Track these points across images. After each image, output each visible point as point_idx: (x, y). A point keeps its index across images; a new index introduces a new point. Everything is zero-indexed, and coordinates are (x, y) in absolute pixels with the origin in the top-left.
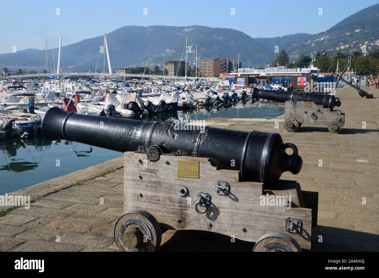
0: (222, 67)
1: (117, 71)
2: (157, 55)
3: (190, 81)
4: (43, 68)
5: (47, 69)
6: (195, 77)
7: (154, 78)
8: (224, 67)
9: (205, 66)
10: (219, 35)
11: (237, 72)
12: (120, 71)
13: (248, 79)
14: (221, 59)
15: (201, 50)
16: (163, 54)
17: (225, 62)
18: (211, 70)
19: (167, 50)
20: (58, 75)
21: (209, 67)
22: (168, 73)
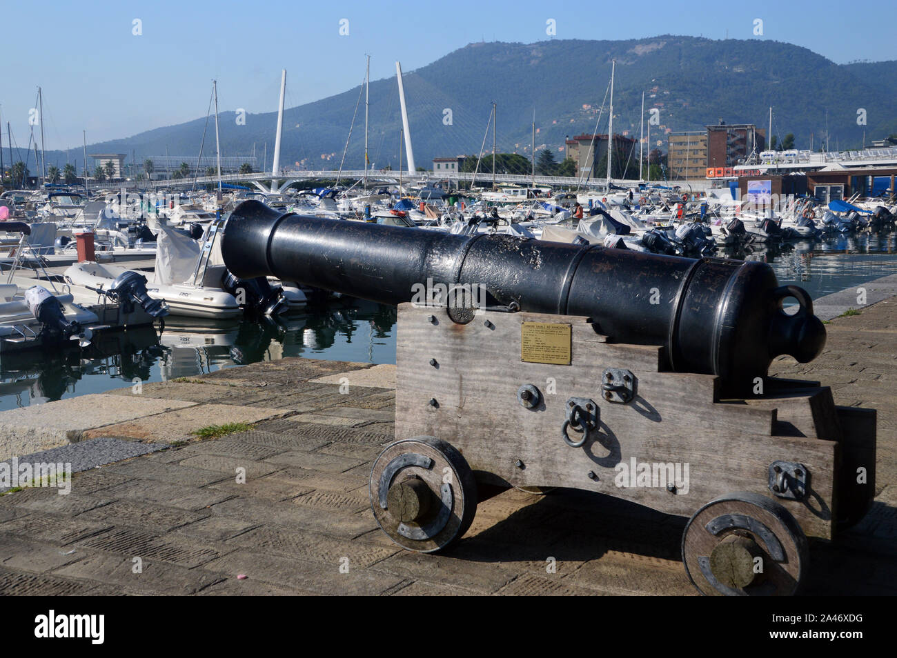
0: (732, 150)
1: (435, 165)
2: (554, 122)
3: (621, 191)
4: (244, 160)
5: (252, 160)
6: (639, 179)
7: (505, 184)
8: (738, 150)
9: (681, 147)
10: (736, 59)
11: (759, 162)
12: (443, 165)
13: (784, 182)
14: (729, 127)
15: (681, 105)
16: (572, 118)
17: (743, 136)
18: (701, 159)
19: (585, 106)
20: (274, 178)
21: (695, 152)
22: (576, 171)
